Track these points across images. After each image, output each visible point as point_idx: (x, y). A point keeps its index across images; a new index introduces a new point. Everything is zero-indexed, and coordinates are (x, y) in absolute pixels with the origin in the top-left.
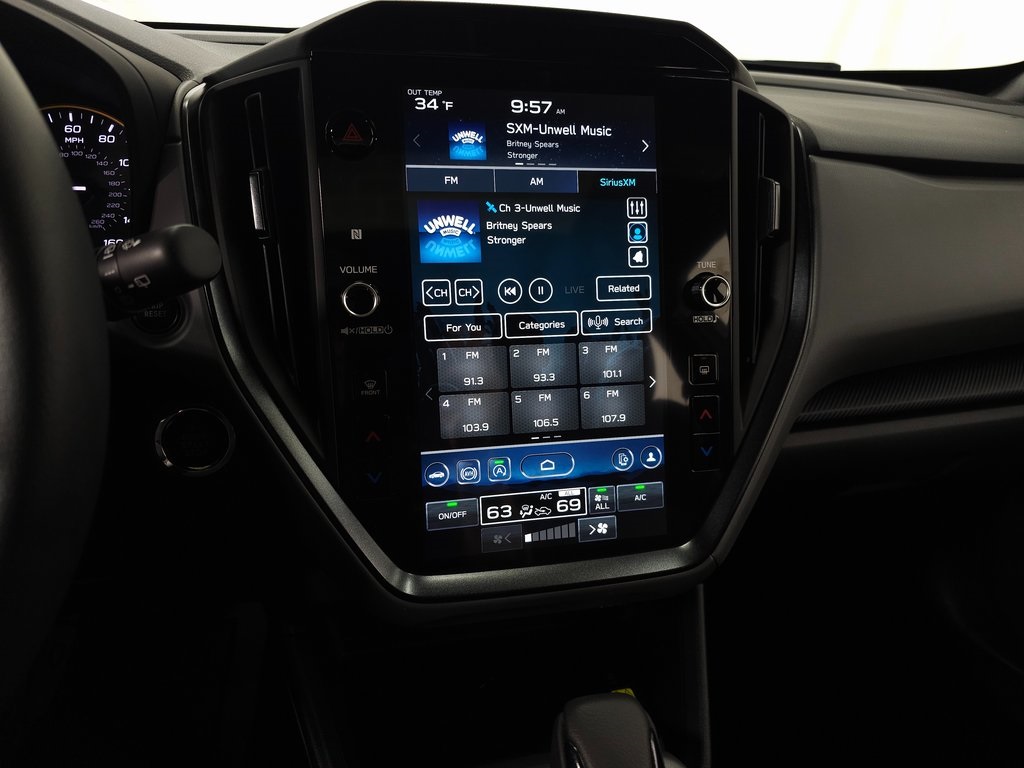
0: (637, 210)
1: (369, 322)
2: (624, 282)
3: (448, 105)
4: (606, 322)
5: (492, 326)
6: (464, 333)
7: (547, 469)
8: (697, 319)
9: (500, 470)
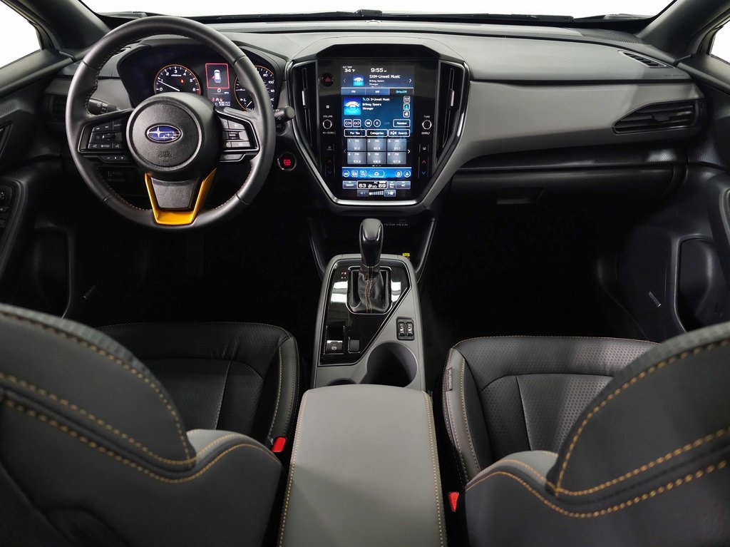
0: (407, 100)
1: (329, 130)
2: (402, 121)
3: (354, 70)
4: (396, 133)
5: (363, 133)
6: (355, 134)
7: (376, 175)
8: (423, 133)
9: (364, 174)
